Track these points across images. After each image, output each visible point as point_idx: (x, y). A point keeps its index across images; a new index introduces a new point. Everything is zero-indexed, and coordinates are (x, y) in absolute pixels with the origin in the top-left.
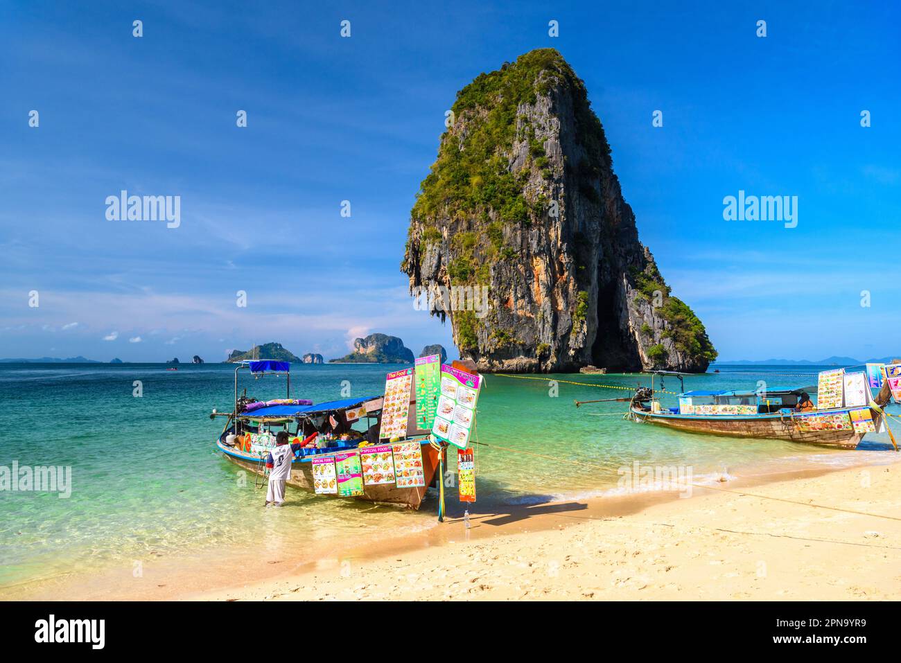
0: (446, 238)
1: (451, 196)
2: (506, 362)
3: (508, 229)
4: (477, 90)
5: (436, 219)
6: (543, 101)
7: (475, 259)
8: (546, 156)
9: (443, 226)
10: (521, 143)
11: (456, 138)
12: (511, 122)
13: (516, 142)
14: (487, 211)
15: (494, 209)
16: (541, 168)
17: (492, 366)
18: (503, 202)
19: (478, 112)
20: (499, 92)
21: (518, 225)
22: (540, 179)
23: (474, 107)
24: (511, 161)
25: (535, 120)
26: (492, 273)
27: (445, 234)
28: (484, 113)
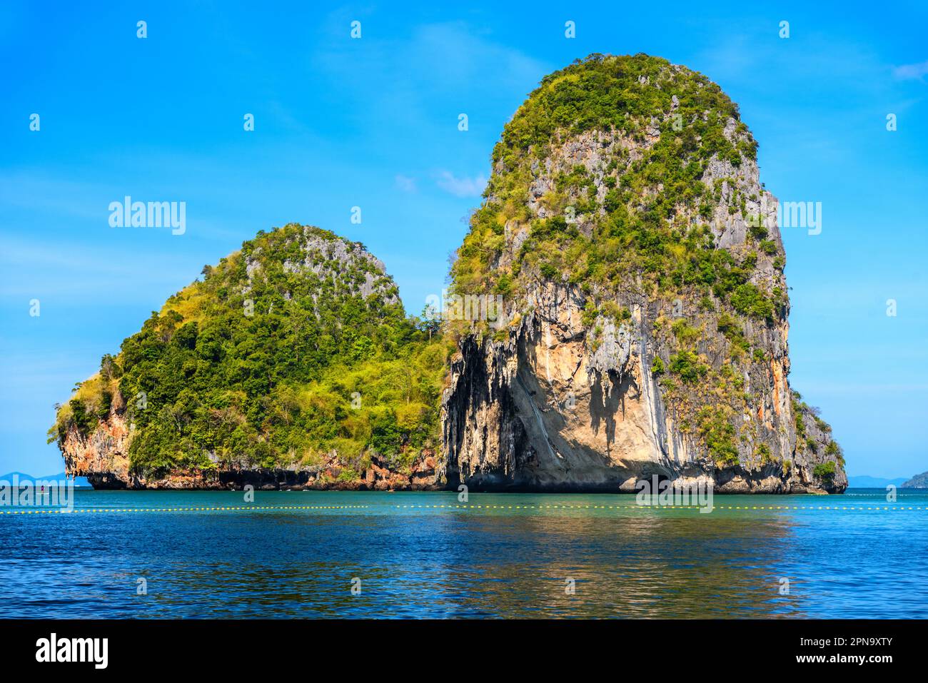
0: (639, 319)
1: (643, 265)
2: (763, 482)
3: (750, 325)
4: (610, 105)
5: (617, 291)
6: (750, 165)
7: (703, 357)
8: (769, 239)
9: (633, 304)
10: (732, 213)
11: (583, 167)
12: (699, 176)
13: (718, 210)
14: (706, 295)
15: (717, 294)
16: (769, 254)
17: (751, 486)
18: (729, 289)
19: (616, 139)
20: (653, 120)
21: (763, 323)
22: (770, 268)
23: (610, 129)
24: (716, 233)
25: (744, 188)
26: (748, 378)
27: (637, 314)
28: (629, 144)
